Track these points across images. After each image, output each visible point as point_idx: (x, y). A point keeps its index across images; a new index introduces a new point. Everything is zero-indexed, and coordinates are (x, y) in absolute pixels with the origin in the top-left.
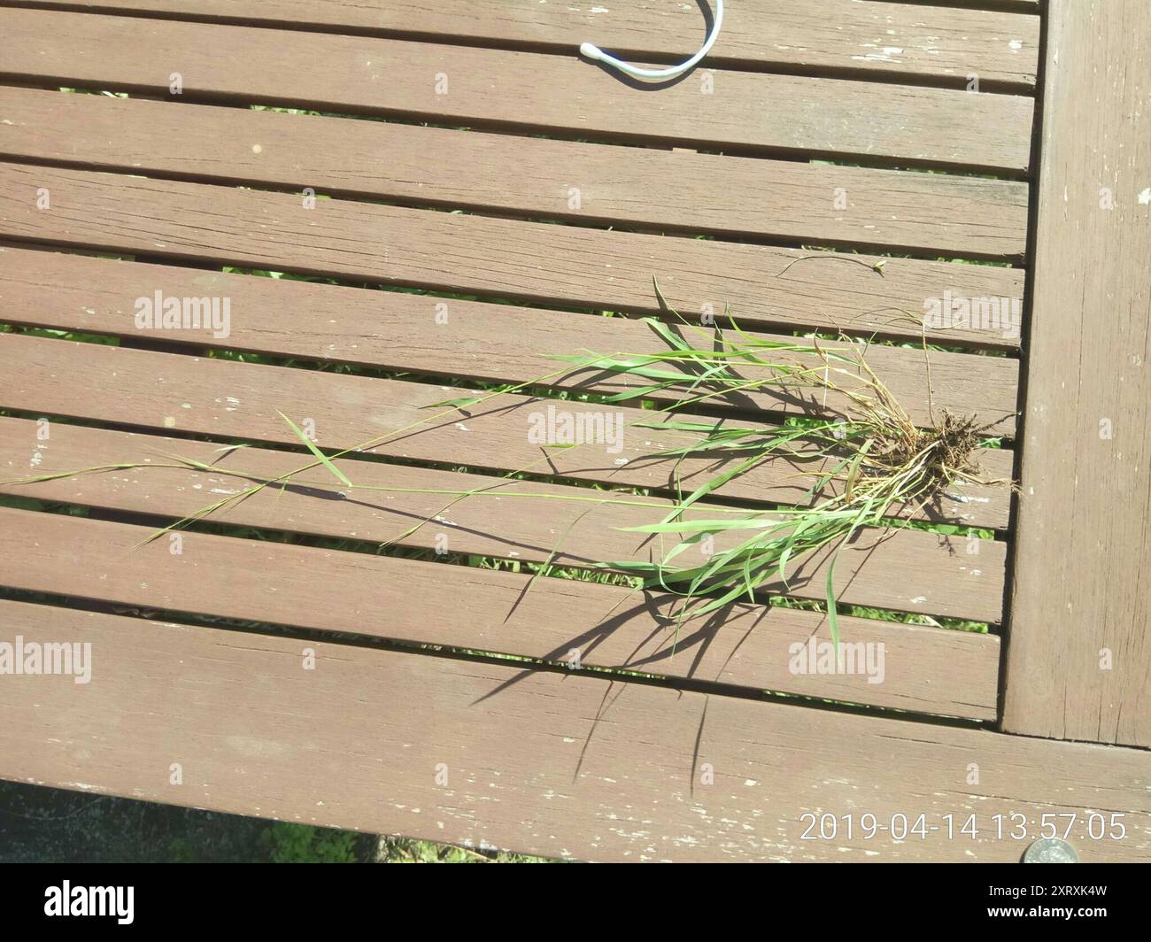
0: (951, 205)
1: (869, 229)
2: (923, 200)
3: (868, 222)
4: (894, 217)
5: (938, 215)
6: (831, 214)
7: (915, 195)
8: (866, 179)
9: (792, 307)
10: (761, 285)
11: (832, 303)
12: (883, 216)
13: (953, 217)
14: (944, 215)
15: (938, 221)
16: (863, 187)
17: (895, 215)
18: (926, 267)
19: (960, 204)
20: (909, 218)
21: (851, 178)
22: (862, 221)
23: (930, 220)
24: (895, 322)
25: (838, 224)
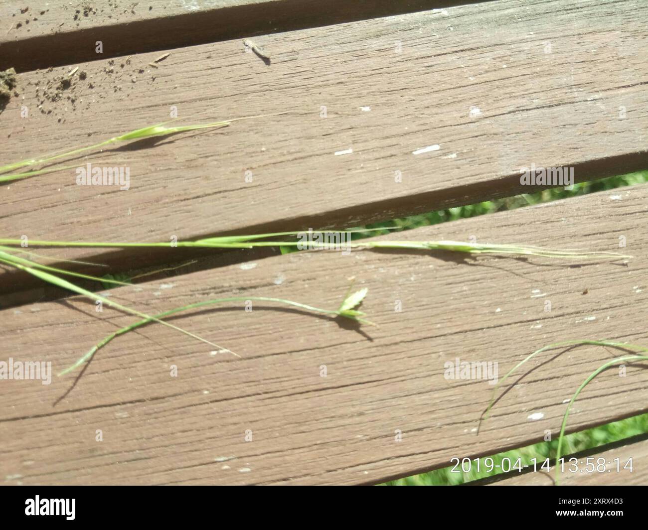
0: (587, 52)
1: (429, 157)
2: (522, 57)
3: (420, 138)
4: (476, 112)
5: (572, 80)
6: (319, 145)
7: (500, 51)
8: (375, 44)
9: (299, 439)
10: (186, 400)
11: (409, 385)
12: (450, 115)
13: (603, 76)
14: (585, 77)
15: (577, 94)
16: (373, 63)
17: (477, 104)
18: (601, 212)
19: (606, 45)
20: (512, 104)
21: (337, 49)
22: (402, 141)
23: (559, 95)
24: (597, 384)
25: (347, 164)
